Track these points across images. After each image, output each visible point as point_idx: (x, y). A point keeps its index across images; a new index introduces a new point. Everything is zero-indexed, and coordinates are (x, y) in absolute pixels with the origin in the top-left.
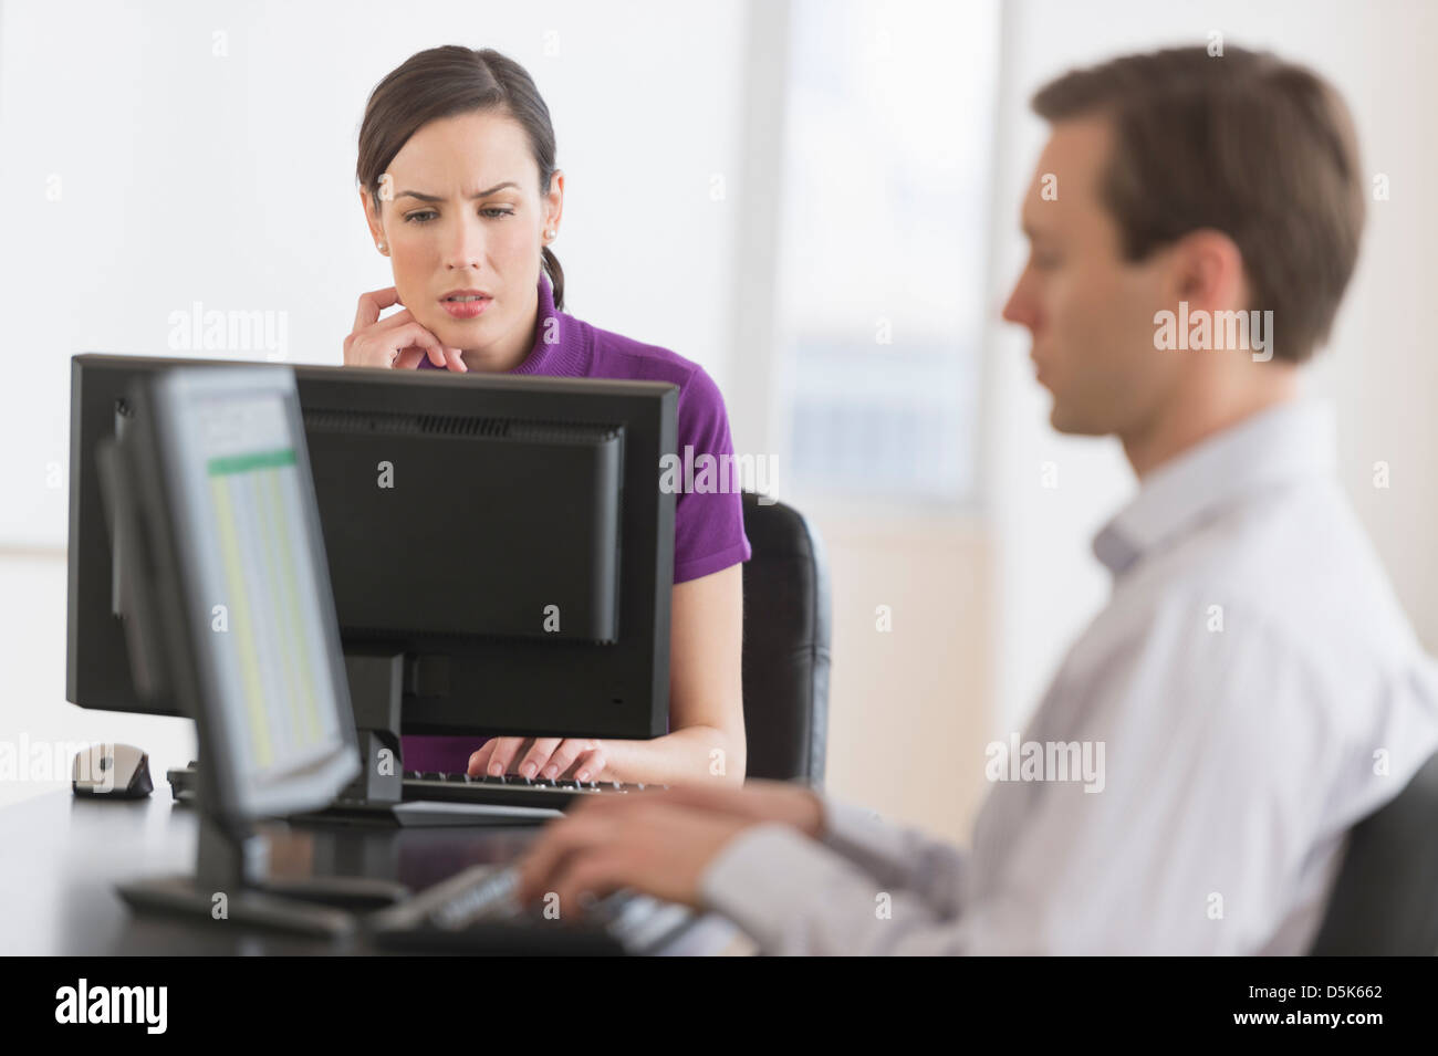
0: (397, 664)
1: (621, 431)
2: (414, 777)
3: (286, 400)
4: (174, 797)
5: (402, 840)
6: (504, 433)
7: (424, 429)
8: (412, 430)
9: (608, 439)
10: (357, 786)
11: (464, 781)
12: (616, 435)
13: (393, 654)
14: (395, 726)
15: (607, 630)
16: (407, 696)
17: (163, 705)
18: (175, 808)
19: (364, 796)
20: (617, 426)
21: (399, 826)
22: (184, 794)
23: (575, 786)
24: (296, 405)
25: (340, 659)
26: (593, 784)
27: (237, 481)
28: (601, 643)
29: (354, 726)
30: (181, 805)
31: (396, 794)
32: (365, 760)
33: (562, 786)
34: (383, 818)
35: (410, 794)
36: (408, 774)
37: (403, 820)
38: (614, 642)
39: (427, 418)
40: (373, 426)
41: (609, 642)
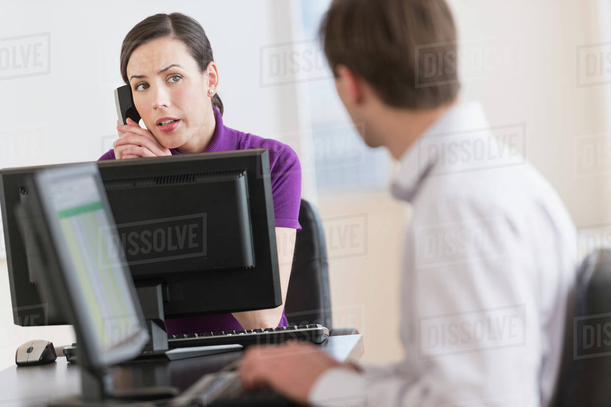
0: (159, 288)
1: (245, 173)
2: (173, 338)
3: (95, 177)
4: (68, 361)
5: (172, 366)
6: (193, 181)
7: (157, 183)
8: (152, 184)
9: (239, 177)
10: (149, 345)
11: (195, 337)
12: (243, 175)
13: (157, 285)
14: (161, 316)
15: (250, 261)
16: (165, 302)
17: (58, 320)
18: (68, 365)
19: (152, 349)
20: (243, 171)
21: (170, 361)
22: (72, 358)
23: (245, 333)
24: (100, 179)
25: (134, 290)
26: (252, 330)
27: (74, 219)
28: (248, 267)
29: (144, 319)
30: (72, 363)
31: (166, 347)
32: (150, 333)
33: (239, 333)
34: (162, 359)
35: (172, 346)
36: (170, 337)
37: (171, 358)
38: (254, 266)
39: (158, 178)
40: (135, 184)
41: (252, 267)
